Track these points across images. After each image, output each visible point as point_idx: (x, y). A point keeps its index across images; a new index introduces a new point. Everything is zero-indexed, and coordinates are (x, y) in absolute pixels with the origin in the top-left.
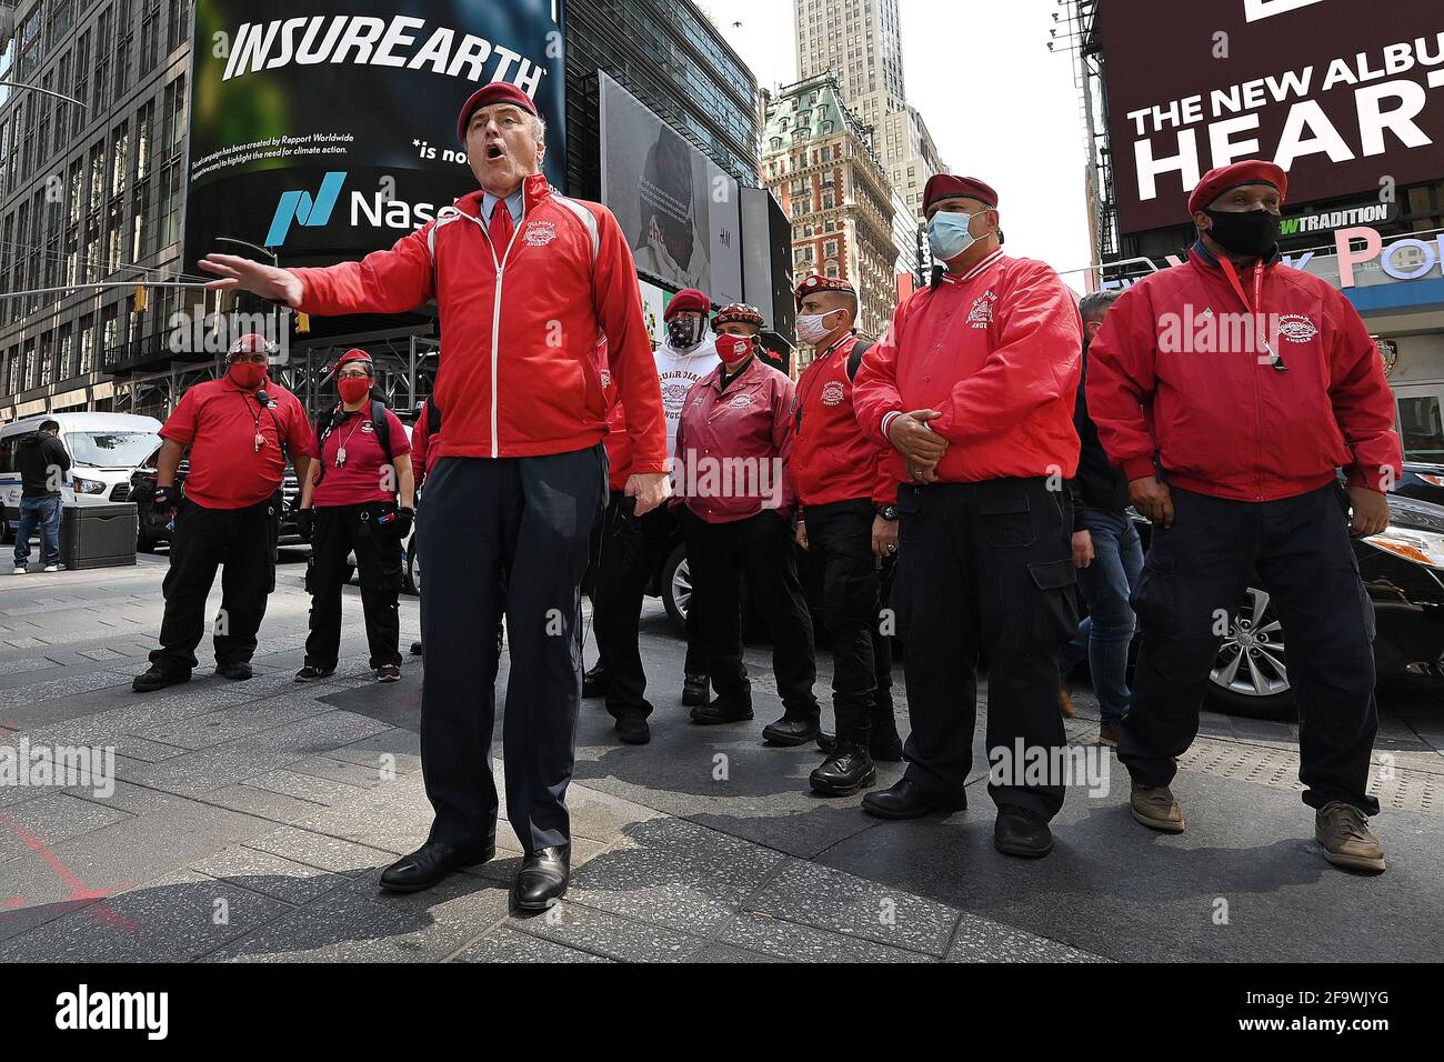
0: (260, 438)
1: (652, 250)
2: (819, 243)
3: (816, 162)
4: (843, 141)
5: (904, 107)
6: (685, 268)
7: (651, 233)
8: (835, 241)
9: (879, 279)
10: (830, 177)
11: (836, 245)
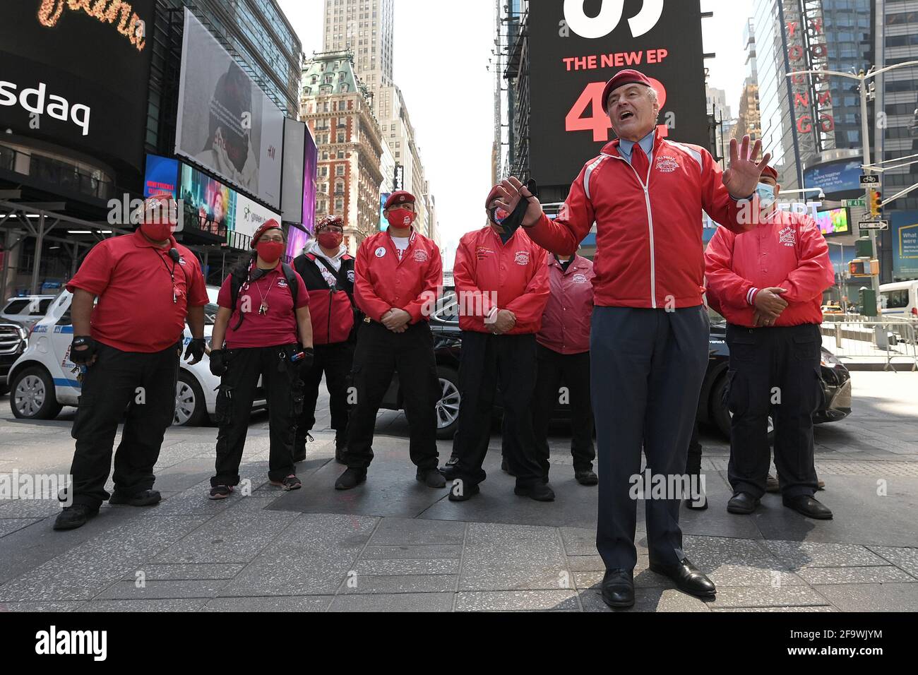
0: (177, 291)
1: (216, 153)
2: (332, 165)
3: (335, 109)
4: (354, 98)
5: (392, 85)
6: (240, 170)
7: (217, 140)
8: (344, 165)
9: (370, 195)
10: (344, 121)
11: (344, 169)
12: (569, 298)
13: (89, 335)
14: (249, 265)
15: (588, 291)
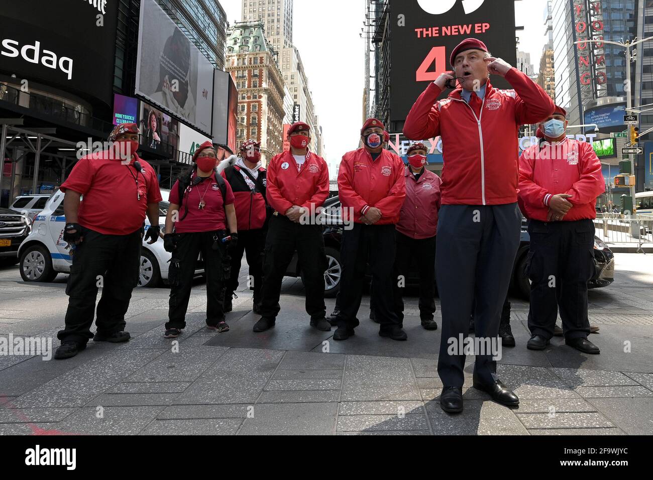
0: (140, 192)
1: (165, 94)
2: (249, 103)
3: (250, 63)
4: (265, 56)
5: (292, 46)
6: (182, 106)
7: (165, 84)
8: (257, 104)
9: (276, 125)
10: (257, 72)
11: (257, 106)
12: (419, 199)
13: (77, 222)
14: (191, 174)
15: (433, 195)
